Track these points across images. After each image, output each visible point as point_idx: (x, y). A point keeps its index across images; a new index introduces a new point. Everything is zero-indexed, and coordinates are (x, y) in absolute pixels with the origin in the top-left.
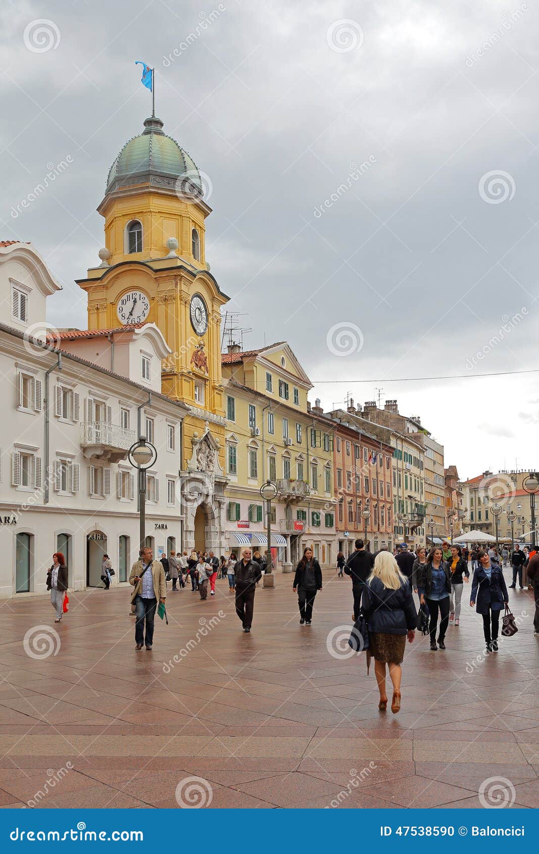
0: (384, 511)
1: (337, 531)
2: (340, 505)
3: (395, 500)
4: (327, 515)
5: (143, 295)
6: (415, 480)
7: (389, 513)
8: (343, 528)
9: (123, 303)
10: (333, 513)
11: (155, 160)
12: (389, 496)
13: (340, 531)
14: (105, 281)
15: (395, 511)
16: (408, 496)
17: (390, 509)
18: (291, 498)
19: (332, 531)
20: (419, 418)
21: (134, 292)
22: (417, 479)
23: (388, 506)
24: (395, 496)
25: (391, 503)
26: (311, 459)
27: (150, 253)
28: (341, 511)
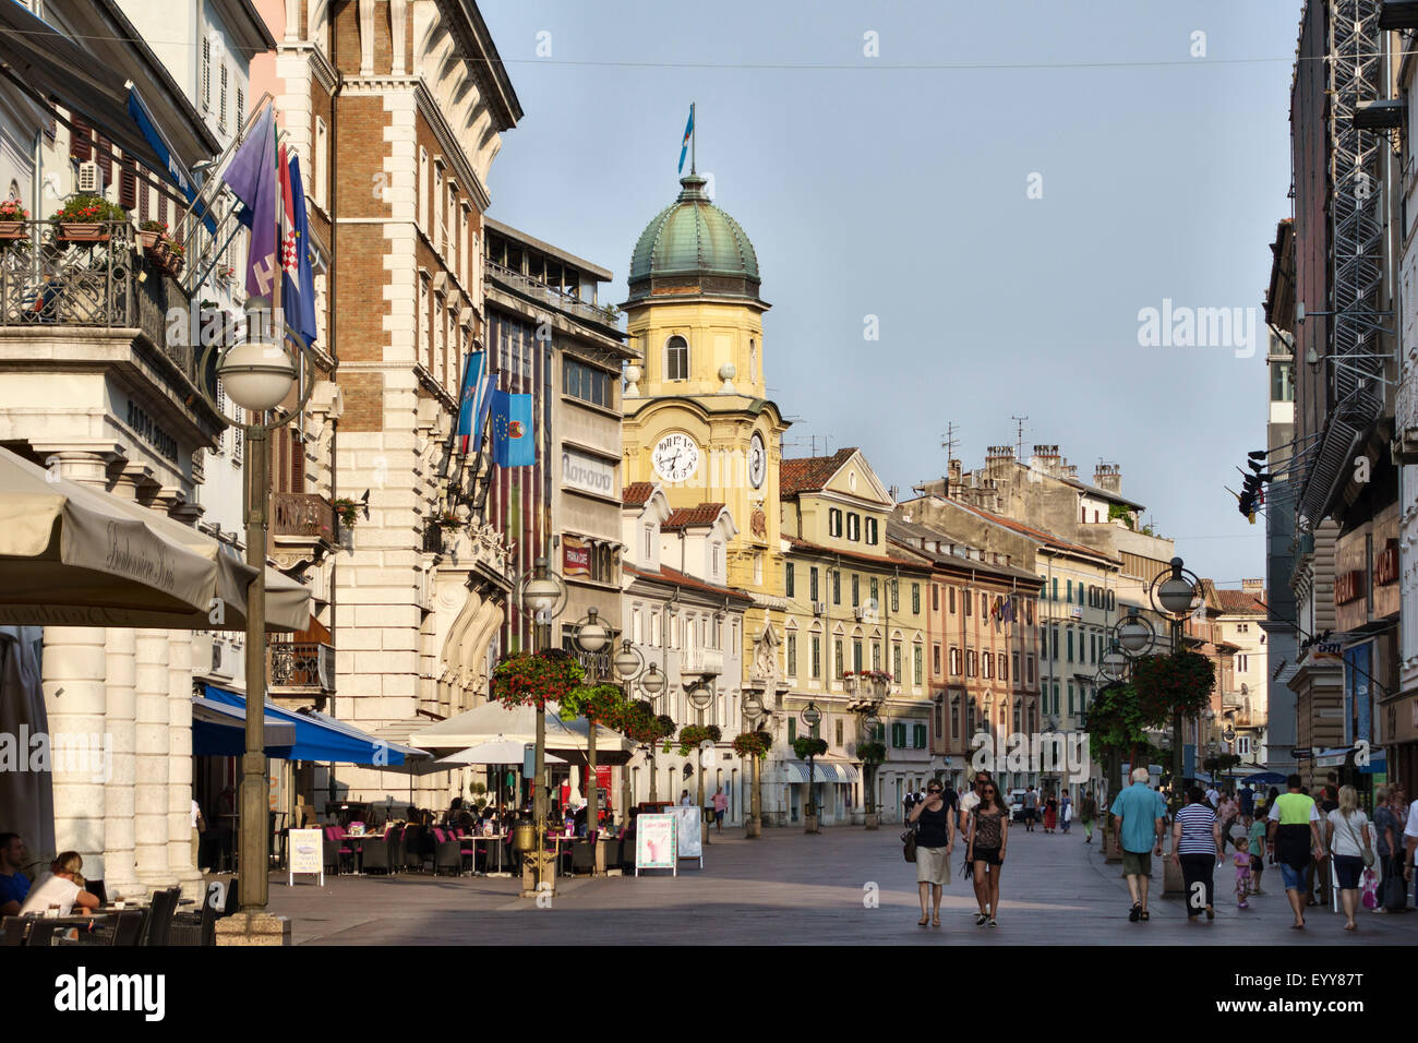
0: (1021, 711)
1: (932, 755)
2: (938, 708)
3: (1045, 687)
4: (916, 727)
5: (689, 441)
6: (1093, 637)
7: (1031, 715)
8: (943, 750)
9: (661, 447)
10: (925, 722)
11: (706, 253)
12: (1030, 681)
13: (938, 755)
14: (639, 419)
15: (1045, 710)
16: (1076, 676)
17: (1032, 707)
18: (865, 704)
19: (925, 755)
20: (1117, 467)
21: (676, 435)
22: (1097, 635)
23: (1029, 700)
24: (1045, 679)
25: (1035, 694)
26: (892, 635)
27: (698, 384)
28: (939, 719)
